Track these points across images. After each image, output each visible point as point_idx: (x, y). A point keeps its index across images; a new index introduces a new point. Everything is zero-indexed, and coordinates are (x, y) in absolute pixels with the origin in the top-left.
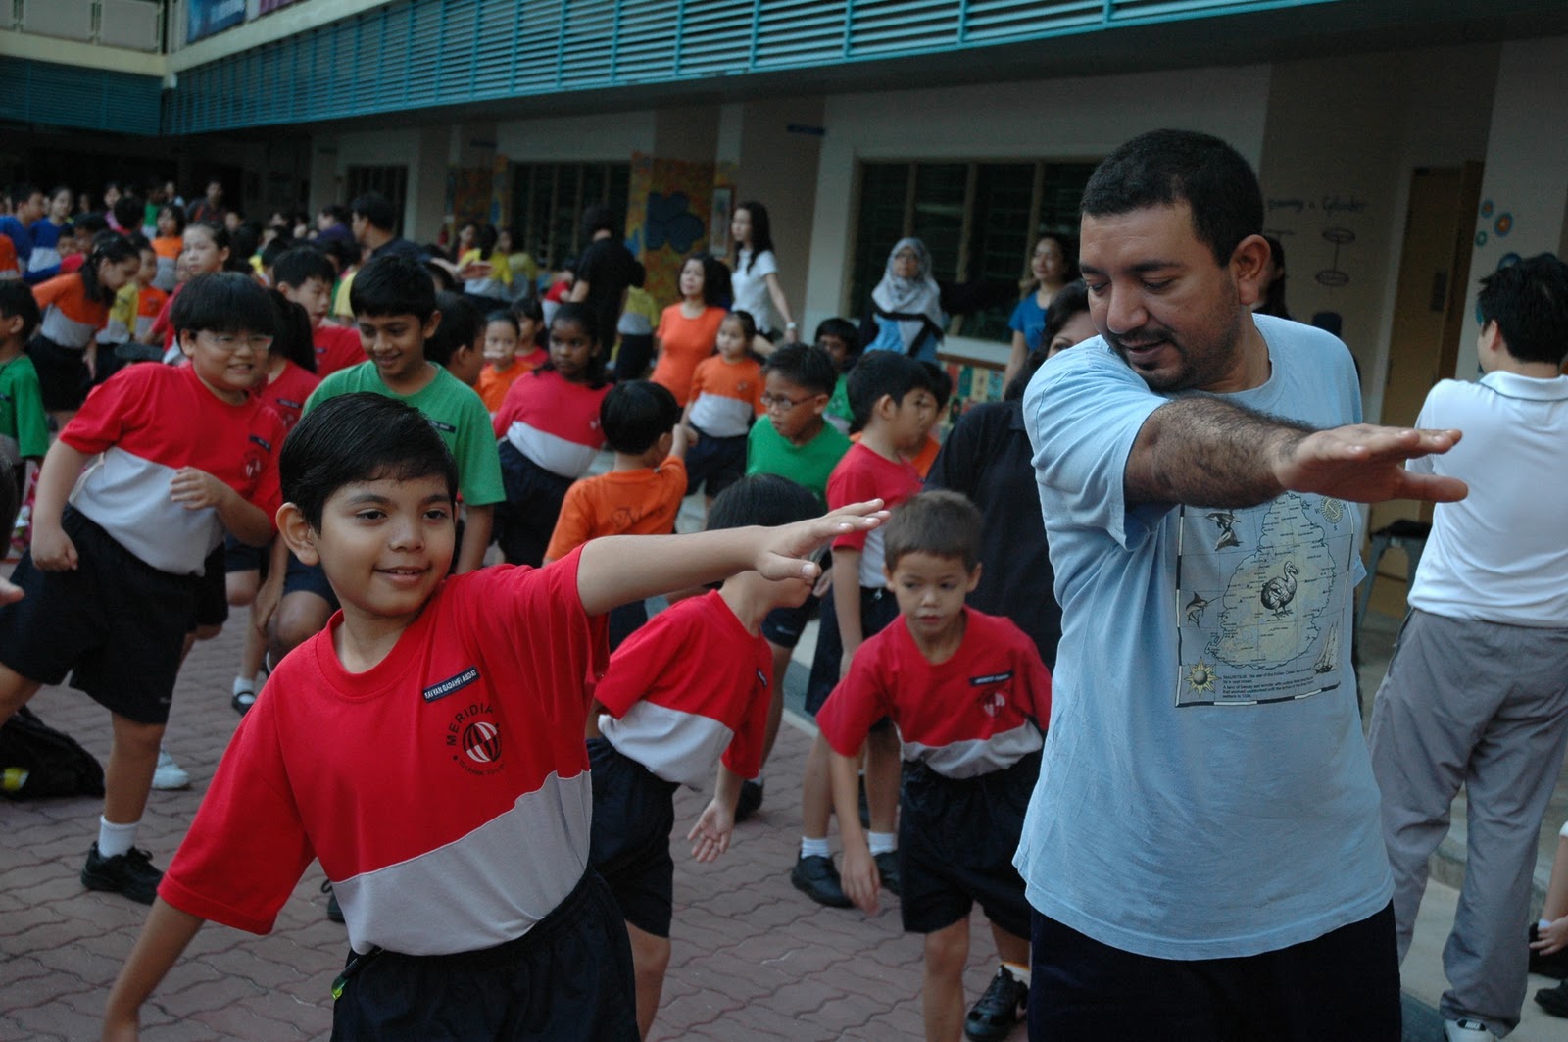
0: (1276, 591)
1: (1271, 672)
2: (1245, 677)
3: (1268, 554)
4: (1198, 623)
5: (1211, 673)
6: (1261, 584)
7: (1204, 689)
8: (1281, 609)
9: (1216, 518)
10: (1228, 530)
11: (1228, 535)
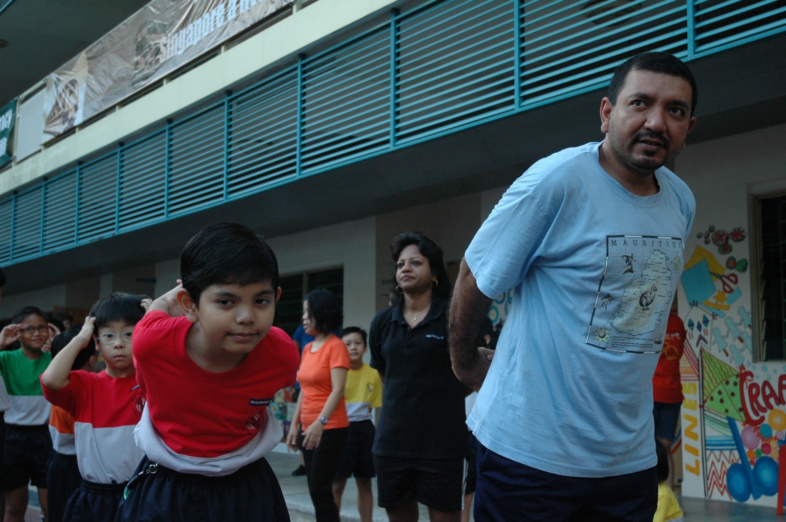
0: (646, 298)
1: (634, 337)
2: (622, 338)
3: (645, 279)
4: (606, 308)
5: (608, 334)
6: (641, 293)
7: (603, 340)
8: (645, 307)
9: (625, 258)
10: (630, 264)
11: (630, 266)
